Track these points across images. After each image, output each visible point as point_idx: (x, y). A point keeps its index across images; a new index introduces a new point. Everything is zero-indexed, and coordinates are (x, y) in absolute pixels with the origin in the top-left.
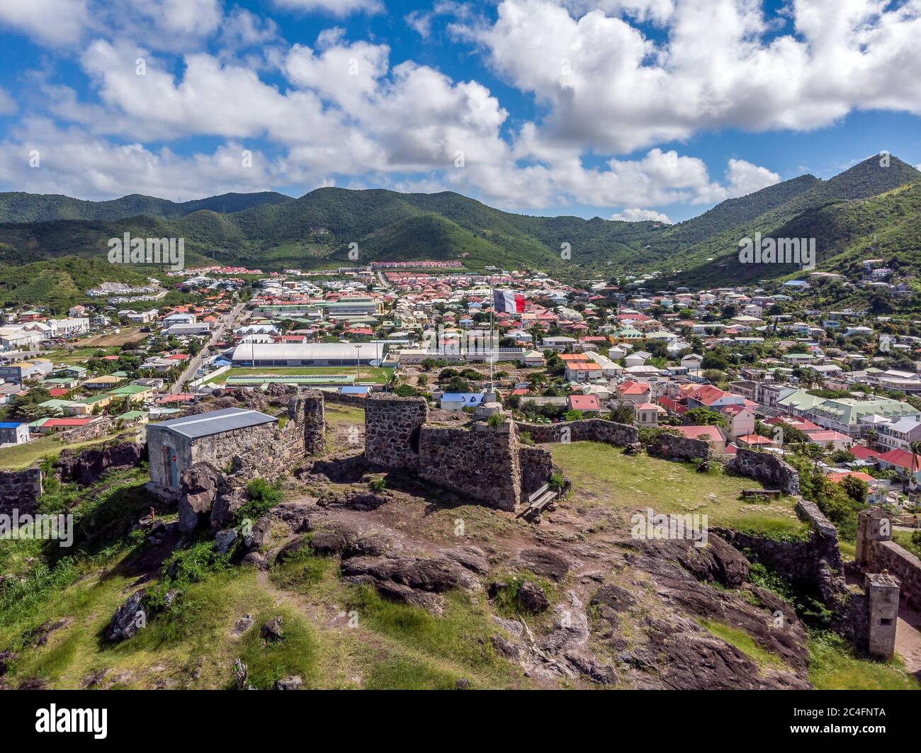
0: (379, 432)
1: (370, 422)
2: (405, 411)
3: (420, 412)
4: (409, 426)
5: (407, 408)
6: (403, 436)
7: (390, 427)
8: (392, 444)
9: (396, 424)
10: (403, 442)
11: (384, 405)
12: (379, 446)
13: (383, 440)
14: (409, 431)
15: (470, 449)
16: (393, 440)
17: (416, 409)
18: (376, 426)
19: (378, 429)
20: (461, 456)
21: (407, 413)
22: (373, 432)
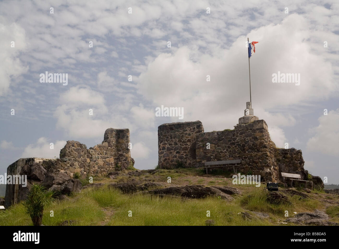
0: (168, 148)
1: (161, 142)
2: (187, 130)
3: (197, 130)
4: (189, 141)
5: (187, 128)
6: (186, 149)
7: (176, 144)
8: (178, 155)
9: (180, 141)
10: (185, 152)
11: (172, 129)
12: (167, 158)
13: (171, 153)
14: (189, 145)
15: (233, 144)
16: (177, 153)
17: (194, 129)
18: (165, 144)
19: (167, 146)
20: (227, 150)
21: (188, 132)
22: (164, 148)
